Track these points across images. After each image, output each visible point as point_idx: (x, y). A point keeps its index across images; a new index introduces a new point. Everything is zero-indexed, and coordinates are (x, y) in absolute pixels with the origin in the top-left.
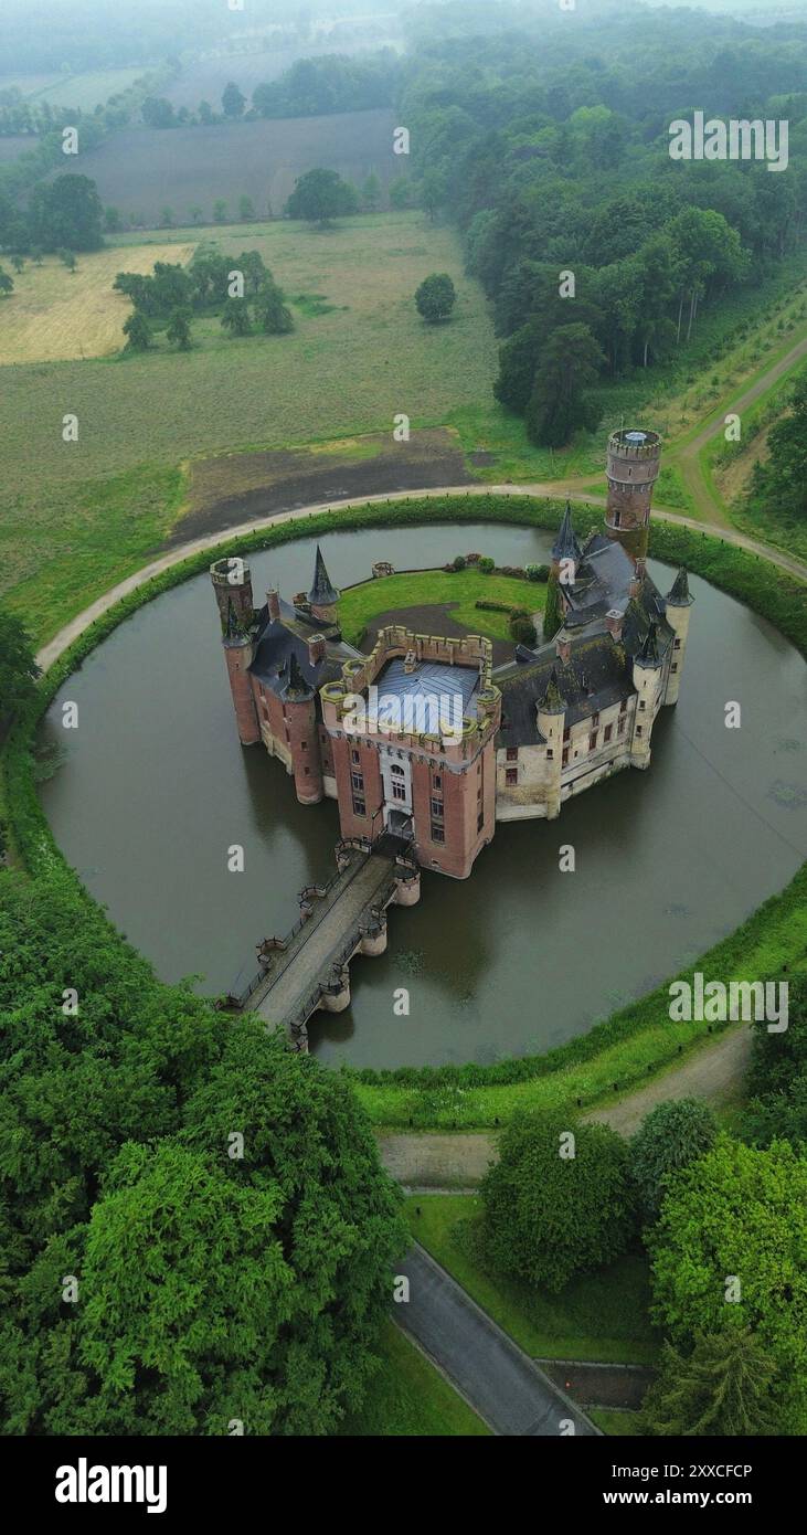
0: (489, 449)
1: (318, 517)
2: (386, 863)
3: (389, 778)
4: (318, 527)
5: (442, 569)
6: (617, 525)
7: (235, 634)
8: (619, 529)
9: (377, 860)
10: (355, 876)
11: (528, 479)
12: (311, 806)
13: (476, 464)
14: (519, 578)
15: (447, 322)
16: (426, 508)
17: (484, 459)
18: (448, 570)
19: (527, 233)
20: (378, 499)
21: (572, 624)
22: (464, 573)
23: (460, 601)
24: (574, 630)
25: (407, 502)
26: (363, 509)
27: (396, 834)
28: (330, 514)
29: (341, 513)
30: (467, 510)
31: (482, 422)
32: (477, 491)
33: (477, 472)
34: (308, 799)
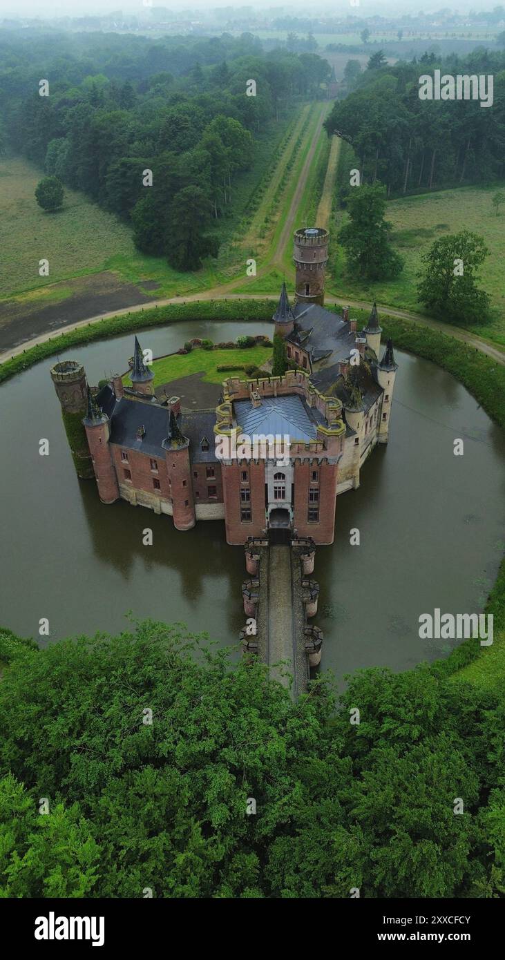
0: (149, 279)
1: (57, 339)
2: (284, 549)
3: (272, 483)
4: (59, 347)
5: (177, 353)
6: (308, 294)
7: (96, 415)
8: (310, 296)
9: (276, 548)
10: (269, 564)
11: (190, 292)
12: (191, 530)
13: (149, 288)
14: (232, 348)
15: (61, 211)
16: (132, 321)
17: (151, 285)
18: (181, 353)
19: (112, 142)
20: (95, 320)
21: (318, 359)
22: (193, 352)
23: (204, 370)
24: (321, 362)
25: (115, 319)
26: (87, 329)
27: (276, 527)
28: (63, 336)
29: (72, 334)
30: (161, 317)
31: (134, 264)
32: (162, 304)
33: (152, 293)
34: (186, 526)
